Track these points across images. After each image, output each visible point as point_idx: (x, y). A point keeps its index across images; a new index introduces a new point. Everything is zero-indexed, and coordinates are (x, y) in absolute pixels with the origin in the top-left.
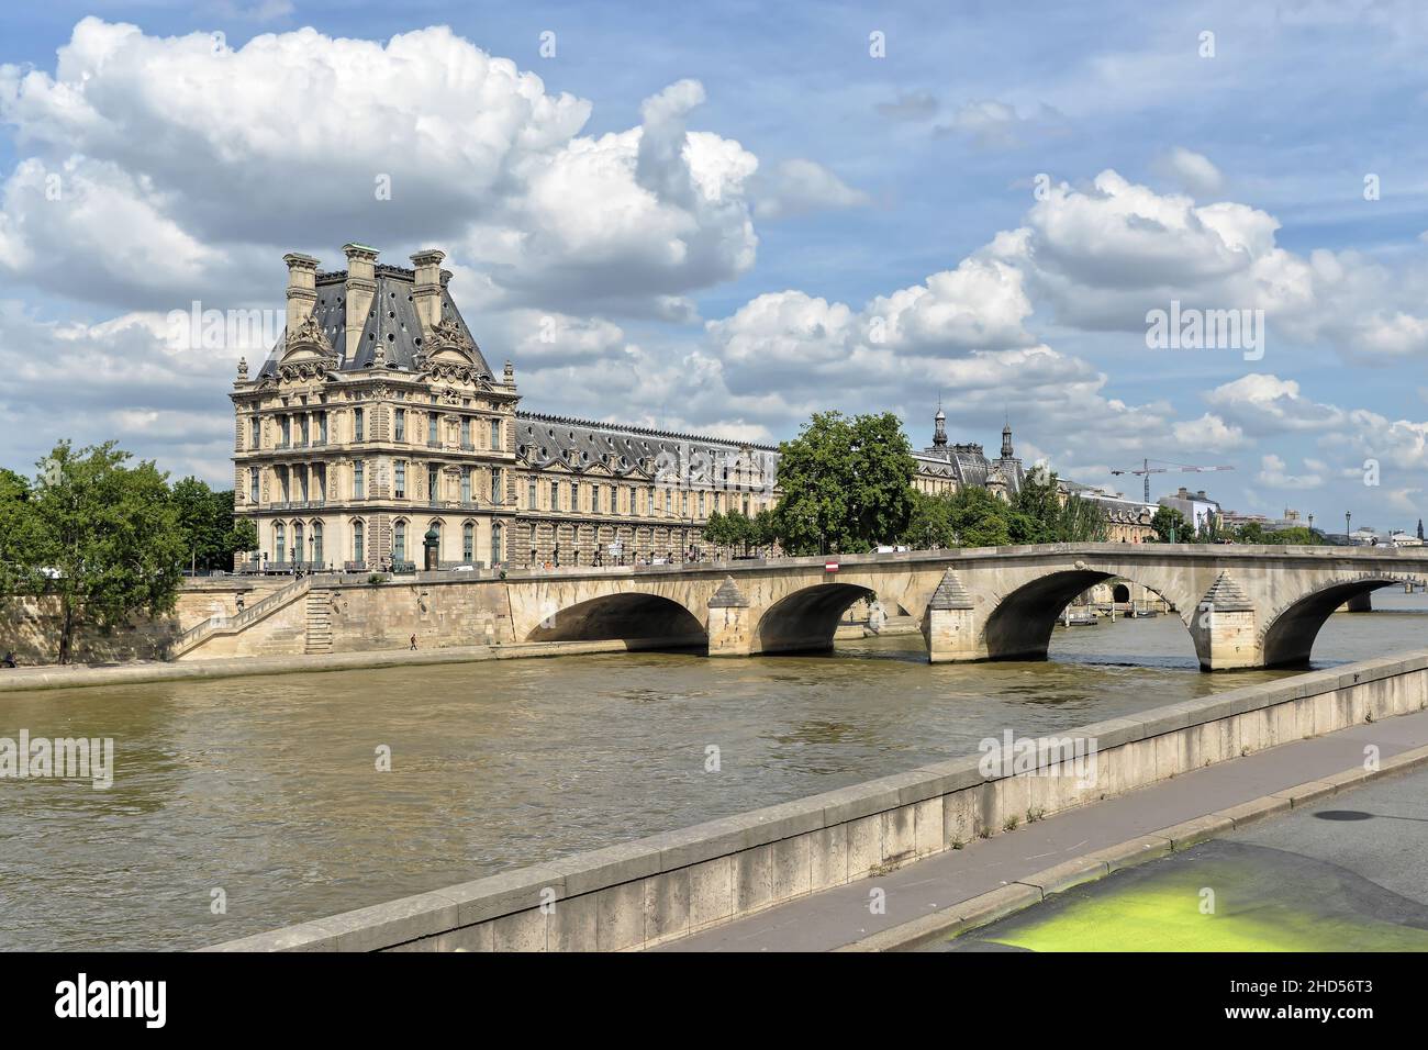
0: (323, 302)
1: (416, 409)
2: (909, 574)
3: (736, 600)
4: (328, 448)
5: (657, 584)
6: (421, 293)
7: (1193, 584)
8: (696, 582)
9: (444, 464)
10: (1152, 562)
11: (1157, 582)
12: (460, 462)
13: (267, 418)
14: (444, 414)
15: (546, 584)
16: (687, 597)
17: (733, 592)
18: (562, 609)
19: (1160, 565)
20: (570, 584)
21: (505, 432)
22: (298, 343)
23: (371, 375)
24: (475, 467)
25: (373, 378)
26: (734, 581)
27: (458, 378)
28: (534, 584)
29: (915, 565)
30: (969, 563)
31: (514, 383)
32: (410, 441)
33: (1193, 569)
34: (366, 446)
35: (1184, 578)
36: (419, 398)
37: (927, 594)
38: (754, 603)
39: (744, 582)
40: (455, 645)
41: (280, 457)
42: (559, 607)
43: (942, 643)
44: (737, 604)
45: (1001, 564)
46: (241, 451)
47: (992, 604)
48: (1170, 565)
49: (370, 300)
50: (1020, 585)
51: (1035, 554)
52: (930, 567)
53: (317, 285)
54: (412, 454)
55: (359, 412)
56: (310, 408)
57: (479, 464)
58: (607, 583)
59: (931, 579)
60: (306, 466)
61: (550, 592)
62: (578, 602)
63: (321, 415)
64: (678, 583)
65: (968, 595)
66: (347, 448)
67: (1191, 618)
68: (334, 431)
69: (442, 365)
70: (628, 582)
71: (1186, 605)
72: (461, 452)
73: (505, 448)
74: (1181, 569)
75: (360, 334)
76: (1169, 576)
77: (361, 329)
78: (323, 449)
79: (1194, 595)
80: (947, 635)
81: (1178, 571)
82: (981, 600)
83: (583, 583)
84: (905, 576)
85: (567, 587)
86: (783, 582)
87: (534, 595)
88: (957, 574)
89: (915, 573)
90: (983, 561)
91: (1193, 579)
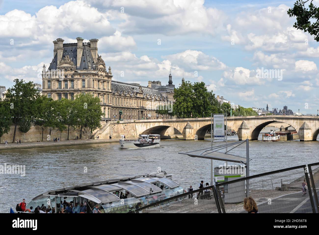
0: (66, 51)
1: (96, 80)
2: (234, 121)
3: (191, 127)
4: (74, 89)
5: (169, 123)
6: (92, 49)
7: (299, 124)
8: (179, 123)
9: (100, 93)
10: (290, 119)
11: (291, 123)
12: (103, 93)
13: (54, 81)
14: (100, 81)
15: (144, 123)
16: (177, 127)
17: (190, 126)
18: (147, 129)
19: (291, 120)
20: (149, 123)
21: (110, 85)
22: (64, 62)
23: (88, 71)
24: (105, 94)
25: (88, 72)
26: (190, 123)
27: (102, 72)
28: (141, 123)
29: (236, 120)
30: (249, 119)
31: (111, 72)
32: (95, 88)
33: (299, 121)
34: (86, 89)
35: (297, 123)
36: (97, 77)
37: (239, 126)
38: (195, 128)
39: (192, 123)
40: (129, 137)
41: (59, 91)
42: (146, 129)
43: (244, 136)
44: (191, 128)
45: (256, 119)
46: (45, 89)
47: (254, 128)
48: (294, 120)
49: (82, 52)
50: (260, 124)
51: (264, 117)
52: (239, 120)
53: (63, 46)
54: (95, 91)
55: (84, 80)
56: (69, 79)
57: (106, 93)
58: (157, 123)
59: (240, 123)
60: (68, 94)
61: (144, 125)
62: (151, 127)
63: (72, 81)
64: (175, 123)
65: (249, 126)
66: (80, 89)
67: (298, 131)
68: (76, 85)
69: (100, 68)
70: (161, 123)
71: (297, 128)
72: (103, 90)
73: (110, 89)
74: (296, 121)
75: (80, 60)
76: (294, 122)
77: (81, 59)
78: (73, 89)
79: (299, 126)
80: (245, 135)
81: (295, 121)
82: (251, 127)
83: (151, 123)
84: (233, 122)
85: (148, 124)
86: (203, 123)
87: (141, 126)
88: (246, 122)
89: (236, 121)
90: (252, 119)
91: (299, 123)
